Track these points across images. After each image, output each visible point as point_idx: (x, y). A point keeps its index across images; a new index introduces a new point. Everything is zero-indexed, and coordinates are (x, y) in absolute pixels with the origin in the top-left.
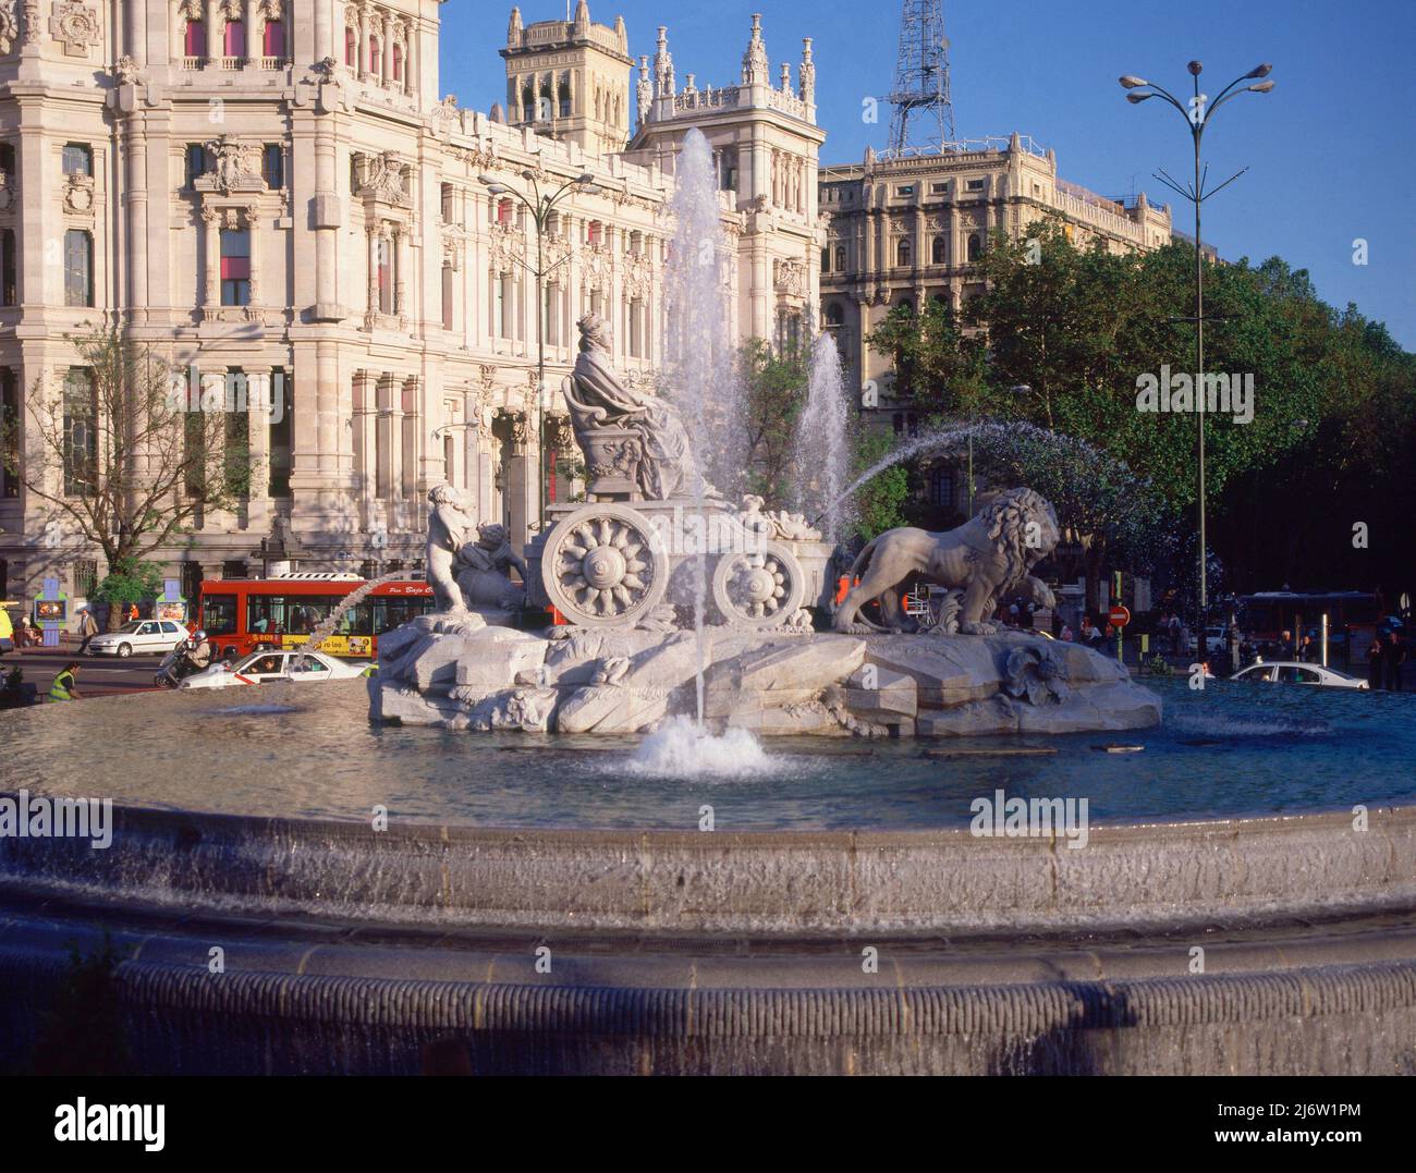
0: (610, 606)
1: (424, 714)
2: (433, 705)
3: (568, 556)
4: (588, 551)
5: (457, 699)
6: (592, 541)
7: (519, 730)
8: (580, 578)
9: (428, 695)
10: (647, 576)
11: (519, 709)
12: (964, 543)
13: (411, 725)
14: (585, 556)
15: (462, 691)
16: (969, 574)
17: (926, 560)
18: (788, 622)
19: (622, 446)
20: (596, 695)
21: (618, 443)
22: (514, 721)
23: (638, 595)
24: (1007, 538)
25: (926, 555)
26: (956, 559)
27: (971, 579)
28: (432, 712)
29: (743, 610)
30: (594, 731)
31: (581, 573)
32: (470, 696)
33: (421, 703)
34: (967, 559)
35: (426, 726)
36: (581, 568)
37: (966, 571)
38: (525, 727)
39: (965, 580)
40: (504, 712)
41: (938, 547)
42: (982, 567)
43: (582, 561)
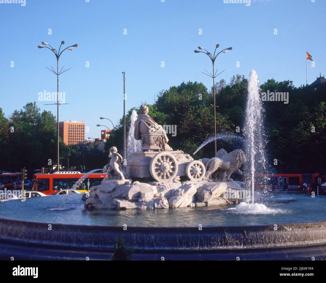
0: (165, 177)
1: (131, 206)
2: (134, 203)
3: (156, 165)
4: (161, 164)
5: (142, 201)
6: (162, 161)
7: (163, 208)
8: (160, 170)
9: (132, 201)
10: (174, 169)
11: (162, 203)
12: (229, 161)
13: (129, 209)
14: (161, 165)
15: (143, 199)
16: (230, 168)
17: (221, 165)
18: (203, 179)
19: (158, 138)
20: (180, 198)
21: (157, 137)
22: (161, 206)
23: (171, 174)
24: (240, 160)
25: (221, 164)
26: (228, 164)
27: (230, 169)
28: (133, 205)
29: (193, 177)
30: (180, 207)
31: (160, 169)
32: (146, 200)
33: (130, 203)
34: (230, 164)
35: (133, 209)
36: (160, 168)
37: (230, 167)
38: (164, 207)
39: (229, 169)
40: (158, 204)
41: (223, 162)
42: (233, 166)
43: (160, 166)
